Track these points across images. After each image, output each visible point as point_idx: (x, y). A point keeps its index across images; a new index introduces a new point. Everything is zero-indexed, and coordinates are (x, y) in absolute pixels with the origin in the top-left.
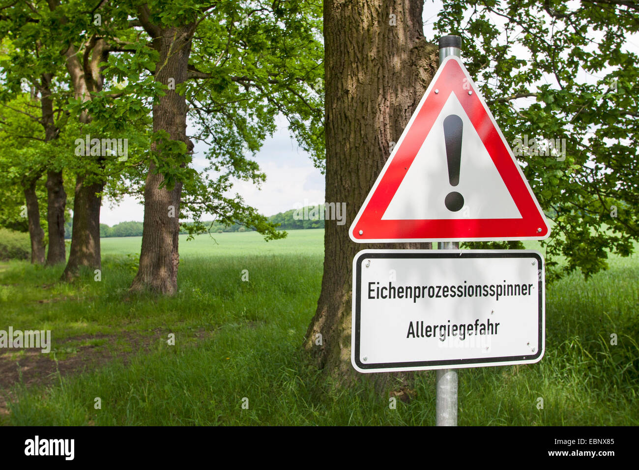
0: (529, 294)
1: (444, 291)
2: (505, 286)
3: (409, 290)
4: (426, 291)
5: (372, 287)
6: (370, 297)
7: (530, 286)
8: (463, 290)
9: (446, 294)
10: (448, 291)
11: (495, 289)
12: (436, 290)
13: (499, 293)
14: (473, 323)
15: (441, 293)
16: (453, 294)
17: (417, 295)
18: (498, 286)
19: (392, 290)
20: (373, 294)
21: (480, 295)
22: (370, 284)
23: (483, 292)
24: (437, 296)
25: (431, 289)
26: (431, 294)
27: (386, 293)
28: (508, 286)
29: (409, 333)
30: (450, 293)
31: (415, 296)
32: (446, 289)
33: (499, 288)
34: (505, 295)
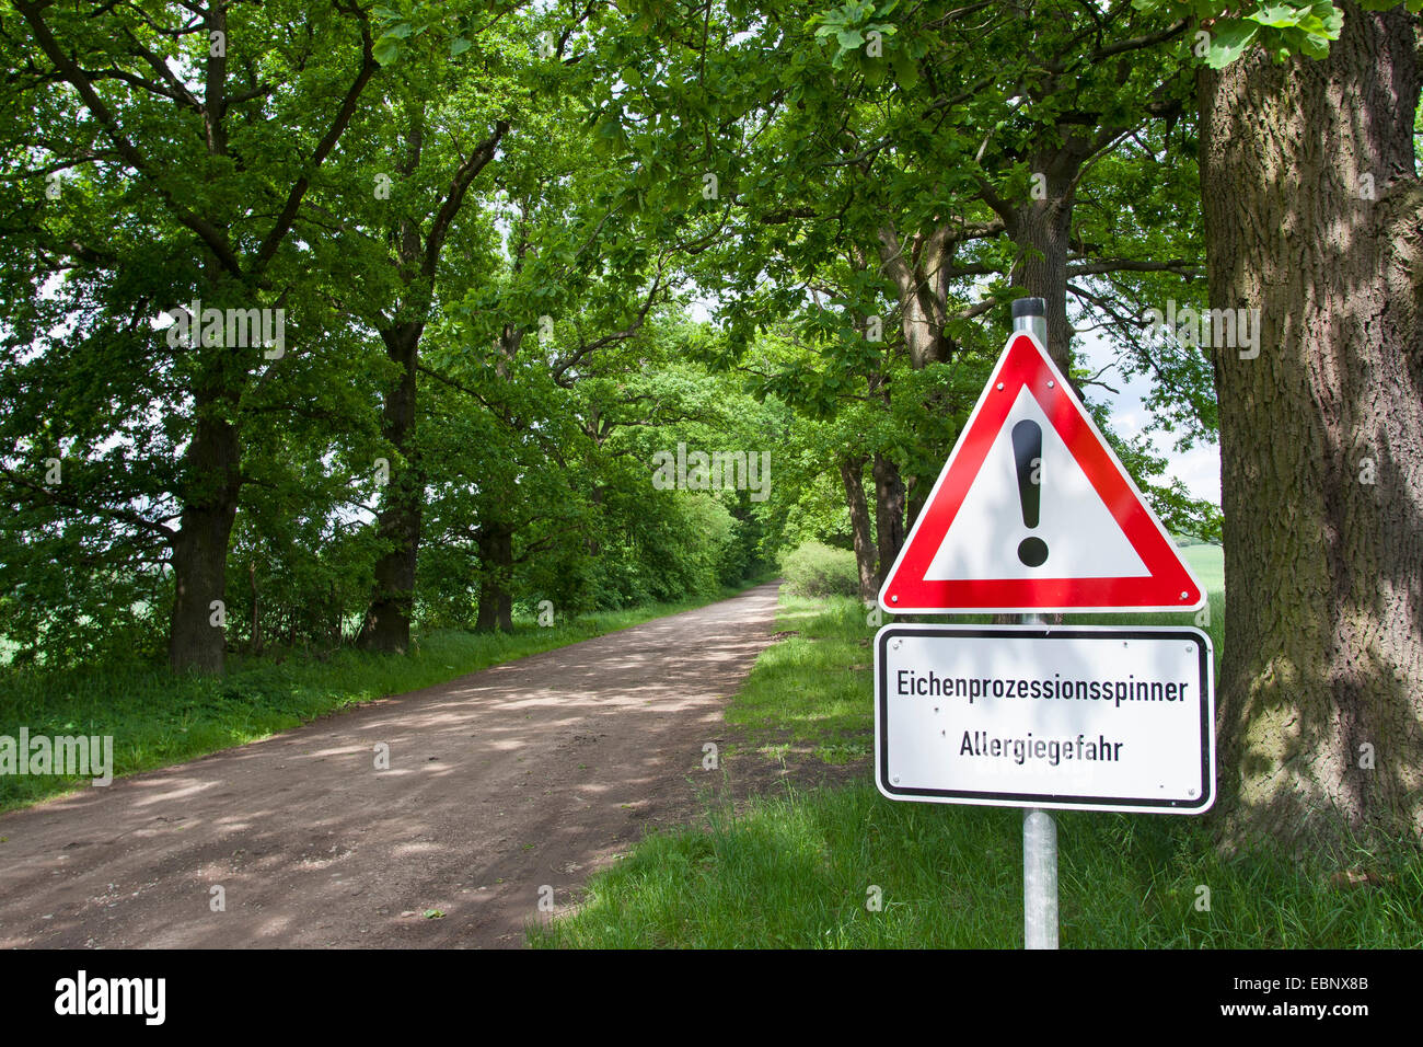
0: (1182, 699)
1: (1020, 689)
2: (1132, 684)
3: (961, 684)
4: (990, 687)
5: (904, 677)
6: (900, 692)
7: (1182, 686)
8: (1053, 688)
9: (1023, 692)
10: (1026, 688)
11: (1113, 689)
12: (1007, 687)
13: (1121, 694)
14: (1074, 741)
15: (1014, 691)
16: (1036, 693)
17: (975, 691)
18: (1118, 685)
19: (935, 684)
20: (905, 688)
21: (1085, 697)
22: (900, 673)
23: (1090, 692)
24: (1008, 695)
25: (998, 685)
26: (998, 692)
27: (925, 687)
28: (1139, 685)
29: (963, 748)
30: (1030, 691)
31: (972, 694)
32: (1023, 686)
33: (1121, 687)
34: (1132, 698)
